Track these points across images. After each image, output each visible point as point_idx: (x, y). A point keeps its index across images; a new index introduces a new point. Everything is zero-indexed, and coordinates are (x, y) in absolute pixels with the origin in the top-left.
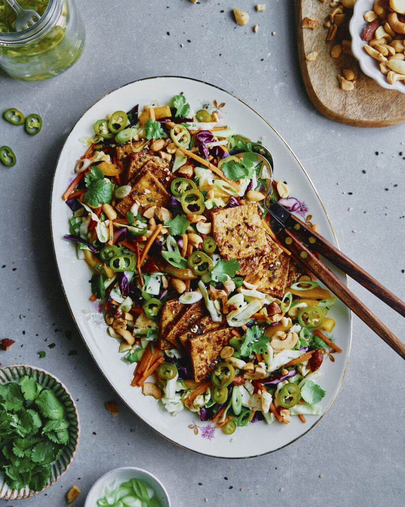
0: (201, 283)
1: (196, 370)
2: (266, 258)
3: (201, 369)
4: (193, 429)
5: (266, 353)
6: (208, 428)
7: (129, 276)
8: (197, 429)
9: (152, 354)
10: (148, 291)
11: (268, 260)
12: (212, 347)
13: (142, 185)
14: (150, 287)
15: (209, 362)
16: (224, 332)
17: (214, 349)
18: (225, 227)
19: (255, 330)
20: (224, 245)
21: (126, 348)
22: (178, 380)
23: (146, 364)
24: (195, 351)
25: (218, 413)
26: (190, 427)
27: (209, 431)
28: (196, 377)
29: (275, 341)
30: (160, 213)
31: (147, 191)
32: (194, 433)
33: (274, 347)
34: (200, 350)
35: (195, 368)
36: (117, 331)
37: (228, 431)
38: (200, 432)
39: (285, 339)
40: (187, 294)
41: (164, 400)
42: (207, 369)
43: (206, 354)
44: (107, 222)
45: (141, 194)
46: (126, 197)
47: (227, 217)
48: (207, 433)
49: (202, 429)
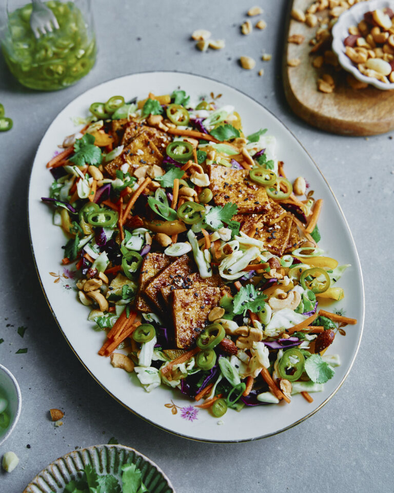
0: (191, 234)
1: (179, 331)
2: (266, 217)
3: (185, 331)
4: (171, 409)
5: (263, 312)
6: (191, 409)
7: (108, 235)
8: (176, 409)
9: (127, 318)
10: (128, 246)
11: (269, 219)
12: (199, 306)
13: (135, 146)
14: (131, 243)
15: (195, 325)
16: (214, 290)
17: (202, 308)
18: (222, 182)
19: (250, 289)
20: (220, 195)
21: (97, 315)
22: (156, 347)
23: (118, 328)
24: (178, 305)
25: (203, 389)
26: (167, 406)
27: (191, 412)
28: (178, 340)
29: (273, 300)
30: (152, 172)
31: (140, 152)
32: (171, 413)
33: (273, 306)
34: (185, 305)
35: (177, 328)
36: (89, 294)
37: (218, 413)
38: (180, 412)
39: (286, 298)
40: (174, 246)
41: (137, 369)
42: (192, 332)
43: (193, 313)
44: (91, 180)
45: (133, 155)
46: (117, 158)
47: (225, 174)
48: (188, 414)
49: (183, 409)
